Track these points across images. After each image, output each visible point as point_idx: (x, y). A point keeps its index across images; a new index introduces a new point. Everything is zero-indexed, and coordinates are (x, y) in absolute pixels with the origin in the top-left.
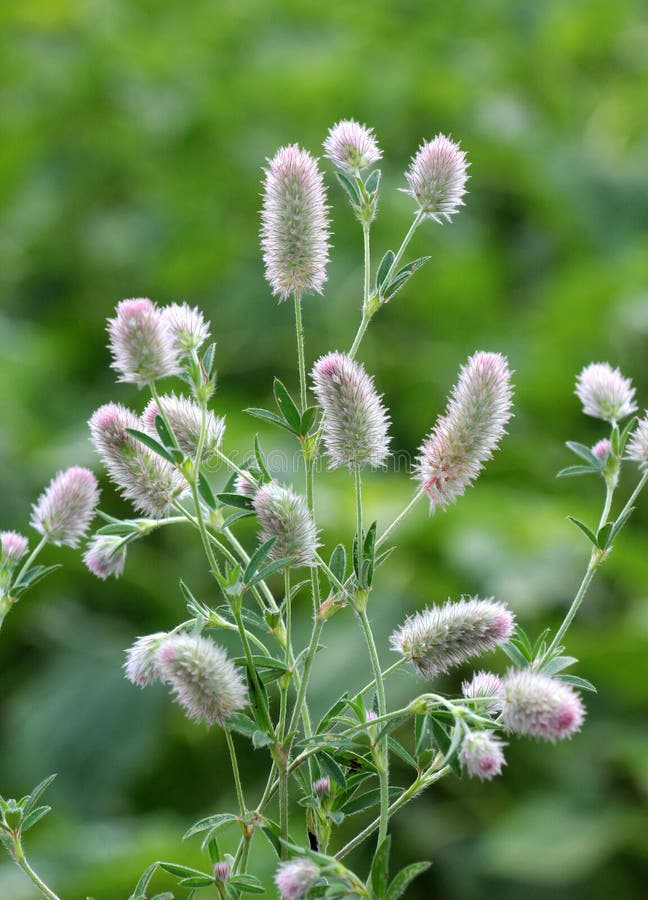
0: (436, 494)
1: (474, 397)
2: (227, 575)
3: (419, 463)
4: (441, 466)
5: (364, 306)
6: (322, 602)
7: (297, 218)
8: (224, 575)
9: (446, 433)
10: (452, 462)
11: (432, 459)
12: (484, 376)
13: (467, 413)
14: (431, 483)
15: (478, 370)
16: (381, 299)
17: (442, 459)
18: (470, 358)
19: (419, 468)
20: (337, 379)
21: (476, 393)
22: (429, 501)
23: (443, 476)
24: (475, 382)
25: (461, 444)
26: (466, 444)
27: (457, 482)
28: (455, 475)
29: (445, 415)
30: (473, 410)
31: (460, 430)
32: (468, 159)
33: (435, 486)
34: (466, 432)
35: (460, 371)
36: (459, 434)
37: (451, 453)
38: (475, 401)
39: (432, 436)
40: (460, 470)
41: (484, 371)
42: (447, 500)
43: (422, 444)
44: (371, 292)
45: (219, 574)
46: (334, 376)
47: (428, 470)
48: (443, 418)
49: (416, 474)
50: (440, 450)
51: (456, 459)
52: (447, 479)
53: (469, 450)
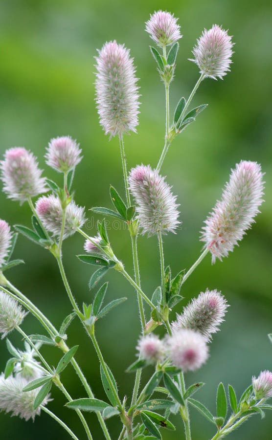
0: (216, 251)
1: (240, 190)
2: (84, 311)
3: (205, 231)
4: (218, 234)
5: (166, 136)
6: (147, 322)
7: (116, 89)
8: (82, 312)
9: (221, 212)
10: (225, 231)
11: (212, 228)
12: (246, 177)
13: (235, 201)
14: (213, 243)
15: (242, 172)
16: (177, 131)
17: (219, 229)
18: (237, 164)
19: (205, 234)
20: (146, 183)
21: (240, 188)
22: (211, 255)
23: (219, 240)
24: (240, 181)
25: (231, 220)
26: (234, 220)
27: (228, 244)
28: (227, 239)
29: (221, 201)
30: (238, 199)
31: (230, 211)
32: (233, 40)
33: (215, 245)
34: (234, 212)
35: (231, 173)
36: (230, 214)
37: (224, 225)
38: (240, 193)
39: (213, 214)
40: (230, 236)
41: (246, 172)
42: (223, 254)
43: (206, 219)
44: (170, 126)
45: (79, 312)
46: (144, 181)
47: (210, 236)
48: (219, 202)
49: (203, 238)
50: (218, 222)
51: (228, 229)
52: (222, 242)
53: (236, 223)
